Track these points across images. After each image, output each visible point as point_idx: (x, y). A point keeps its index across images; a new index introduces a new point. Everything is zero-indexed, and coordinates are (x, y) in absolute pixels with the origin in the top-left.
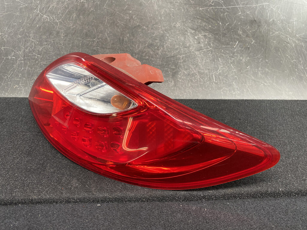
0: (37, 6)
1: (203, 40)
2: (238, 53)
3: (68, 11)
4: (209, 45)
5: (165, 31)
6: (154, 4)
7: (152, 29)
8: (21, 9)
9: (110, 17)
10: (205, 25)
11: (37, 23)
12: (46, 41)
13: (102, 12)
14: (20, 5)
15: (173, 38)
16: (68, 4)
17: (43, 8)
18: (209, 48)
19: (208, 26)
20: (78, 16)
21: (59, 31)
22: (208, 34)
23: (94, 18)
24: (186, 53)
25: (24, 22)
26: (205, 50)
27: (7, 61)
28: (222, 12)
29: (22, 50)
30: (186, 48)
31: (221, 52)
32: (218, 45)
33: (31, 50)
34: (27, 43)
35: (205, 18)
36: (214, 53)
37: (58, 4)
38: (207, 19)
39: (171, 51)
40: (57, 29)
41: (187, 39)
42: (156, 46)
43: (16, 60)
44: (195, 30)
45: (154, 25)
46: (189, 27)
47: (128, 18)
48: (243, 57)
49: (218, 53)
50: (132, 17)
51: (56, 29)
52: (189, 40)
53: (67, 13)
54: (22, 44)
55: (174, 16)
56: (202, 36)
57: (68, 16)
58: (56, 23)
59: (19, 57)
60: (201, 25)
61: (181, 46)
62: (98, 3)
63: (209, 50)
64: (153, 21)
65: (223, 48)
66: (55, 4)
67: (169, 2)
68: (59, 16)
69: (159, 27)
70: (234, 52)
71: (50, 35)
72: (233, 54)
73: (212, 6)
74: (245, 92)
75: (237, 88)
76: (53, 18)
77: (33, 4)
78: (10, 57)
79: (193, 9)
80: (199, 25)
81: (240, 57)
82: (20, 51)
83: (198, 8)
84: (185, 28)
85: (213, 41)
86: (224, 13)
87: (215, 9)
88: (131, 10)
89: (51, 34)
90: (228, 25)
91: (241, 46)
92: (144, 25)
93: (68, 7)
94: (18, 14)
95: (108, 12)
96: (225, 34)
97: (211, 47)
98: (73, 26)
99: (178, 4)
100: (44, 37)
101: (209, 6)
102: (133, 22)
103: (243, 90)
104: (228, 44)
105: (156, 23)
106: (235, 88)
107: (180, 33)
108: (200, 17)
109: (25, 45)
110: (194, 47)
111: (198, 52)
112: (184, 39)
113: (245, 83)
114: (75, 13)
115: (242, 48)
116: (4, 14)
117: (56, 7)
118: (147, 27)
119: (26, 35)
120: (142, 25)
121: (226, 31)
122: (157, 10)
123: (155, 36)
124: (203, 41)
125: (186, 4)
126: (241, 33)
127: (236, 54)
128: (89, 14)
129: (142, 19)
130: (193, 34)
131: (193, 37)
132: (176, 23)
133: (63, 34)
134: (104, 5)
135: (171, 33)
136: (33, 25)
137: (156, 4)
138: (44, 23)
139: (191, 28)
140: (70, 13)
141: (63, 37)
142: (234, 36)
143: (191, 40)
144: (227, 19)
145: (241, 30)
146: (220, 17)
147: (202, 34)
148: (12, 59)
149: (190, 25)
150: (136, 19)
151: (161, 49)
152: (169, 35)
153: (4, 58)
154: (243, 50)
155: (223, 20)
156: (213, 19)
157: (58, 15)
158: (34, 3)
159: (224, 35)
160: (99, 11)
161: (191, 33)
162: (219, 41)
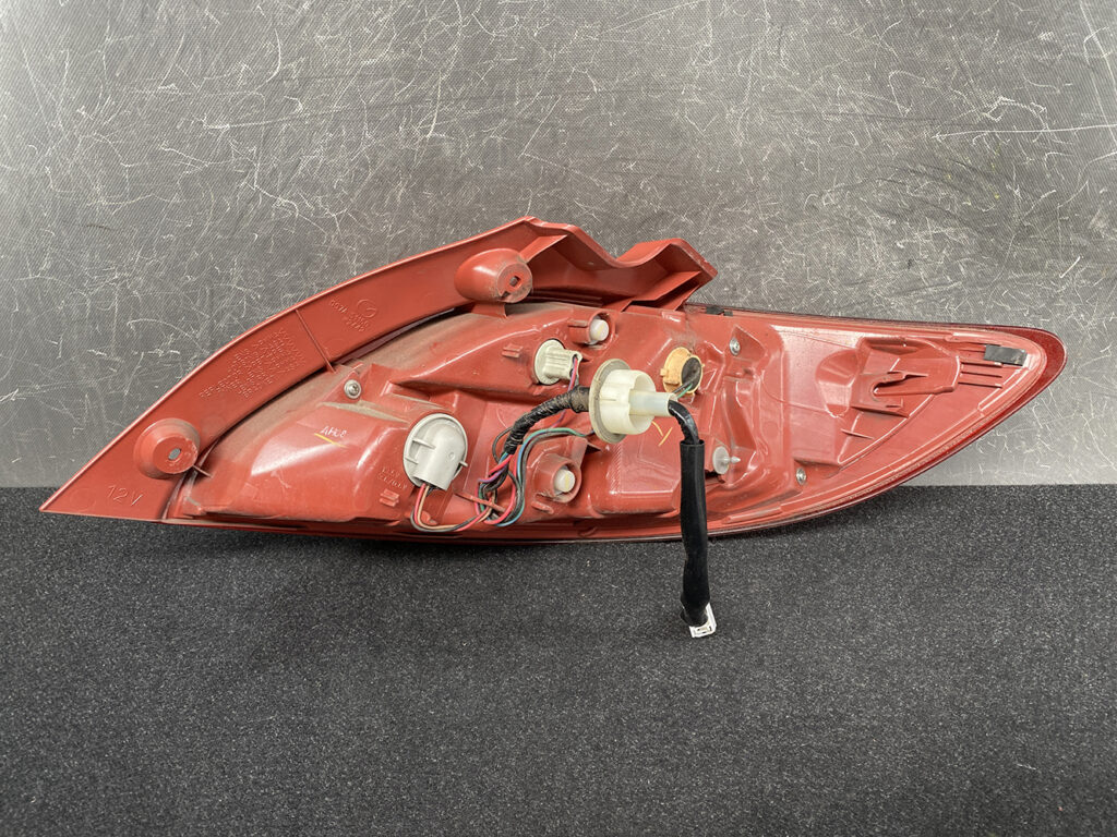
0: (251, 166)
1: (931, 252)
2: (1072, 298)
3: (375, 177)
4: (952, 270)
5: (771, 226)
6: (734, 126)
7: (715, 221)
8: (185, 182)
9: (544, 189)
10: (947, 200)
11: (253, 229)
12: (292, 290)
13: (512, 174)
14: (183, 168)
15: (802, 251)
16: (374, 152)
17: (274, 170)
18: (946, 284)
19: (959, 203)
20: (416, 191)
21: (342, 250)
22: (952, 229)
23: (479, 194)
24: (851, 306)
25: (203, 228)
26: (930, 289)
27: (151, 363)
28: (1031, 149)
29: (206, 324)
30: (852, 284)
31: (998, 297)
32: (989, 271)
33: (236, 321)
34: (221, 298)
35: (951, 172)
36: (966, 301)
37: (331, 153)
38: (960, 176)
39: (789, 300)
40: (334, 242)
41: (858, 253)
42: (726, 283)
43: (185, 360)
44: (898, 216)
45: (724, 206)
46: (874, 206)
47: (620, 189)
48: (1092, 313)
49: (985, 299)
50: (635, 185)
51: (328, 243)
52: (869, 256)
53: (370, 184)
54: (203, 302)
55: (813, 168)
56: (927, 237)
57: (374, 194)
58: (330, 224)
59: (194, 350)
60: (929, 198)
61: (833, 280)
62: (495, 140)
63: (950, 292)
64: (721, 193)
65: (1012, 280)
66: (319, 154)
67: (798, 113)
68: (338, 196)
69: (742, 214)
70: (1057, 295)
71: (304, 267)
72: (1048, 304)
73: (990, 124)
74: (1076, 446)
75: (1045, 432)
76: (315, 205)
77: (234, 159)
78: (161, 353)
79: (902, 138)
80: (921, 199)
81: (1079, 311)
82: (197, 327)
83: (925, 134)
84: (856, 209)
85: (973, 256)
86: (1042, 152)
87: (1004, 136)
88: (634, 160)
89: (308, 261)
90: (1049, 197)
91: (1092, 274)
92: (682, 212)
93: (374, 163)
94: (176, 199)
95: (536, 172)
96: (1030, 230)
97: (957, 279)
98: (395, 228)
99: (838, 119)
100: (283, 274)
101: (980, 124)
102: (639, 203)
103: (1068, 438)
104: (1034, 267)
105: (736, 201)
106: (1036, 432)
107: (835, 232)
108: (927, 166)
109: (211, 307)
110: (886, 279)
111: (901, 298)
112: (849, 253)
113: (1080, 411)
114: (404, 181)
115: (1094, 279)
116: (125, 204)
117: (324, 164)
118: (696, 215)
119: (213, 273)
120: (675, 211)
121: (1036, 219)
122: (745, 149)
123: (727, 248)
124: (926, 257)
125: (872, 119)
126: (1101, 225)
127: (1064, 304)
128: (458, 184)
129: (677, 190)
130: (887, 232)
131: (885, 244)
132: (821, 195)
133: (358, 261)
134: (522, 147)
135: (795, 235)
136: (236, 236)
137: (743, 126)
138: (279, 224)
139: (882, 212)
140: (383, 182)
141: (357, 269)
142: (1067, 236)
143: (876, 256)
144: (1048, 176)
145: (1106, 216)
146: (1020, 170)
147: (924, 233)
148: (169, 355)
149: (880, 198)
150: (652, 190)
151: (745, 292)
152: (786, 243)
153: (139, 355)
154: (1095, 289)
155: (1031, 179)
156: (988, 177)
157: (335, 192)
158: (237, 155)
159: (1024, 235)
160: (499, 172)
161: (881, 230)
162: (999, 256)
